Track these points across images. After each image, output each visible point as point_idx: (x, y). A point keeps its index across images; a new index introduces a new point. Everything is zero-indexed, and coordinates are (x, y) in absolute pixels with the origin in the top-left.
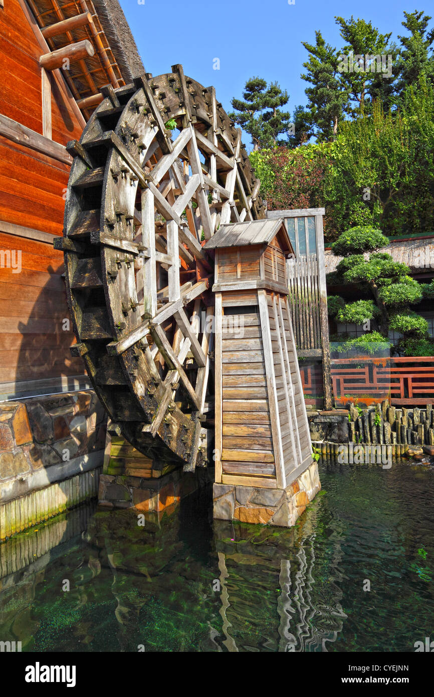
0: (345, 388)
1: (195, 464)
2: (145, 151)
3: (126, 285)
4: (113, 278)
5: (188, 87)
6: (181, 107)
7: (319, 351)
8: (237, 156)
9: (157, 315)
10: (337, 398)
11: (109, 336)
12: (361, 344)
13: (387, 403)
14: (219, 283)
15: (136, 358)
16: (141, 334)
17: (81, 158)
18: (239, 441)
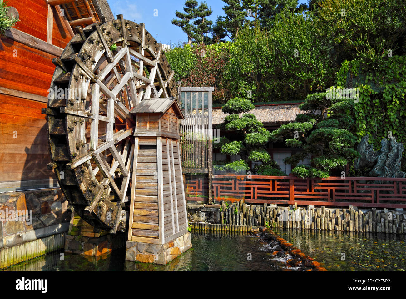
0: (221, 192)
1: (116, 229)
2: (96, 64)
3: (79, 134)
4: (72, 130)
5: (126, 25)
6: (121, 37)
7: (206, 170)
8: (158, 59)
9: (97, 149)
10: (215, 197)
11: (68, 160)
12: (233, 166)
13: (242, 202)
14: (138, 132)
15: (83, 172)
16: (86, 159)
17: (60, 66)
18: (142, 218)
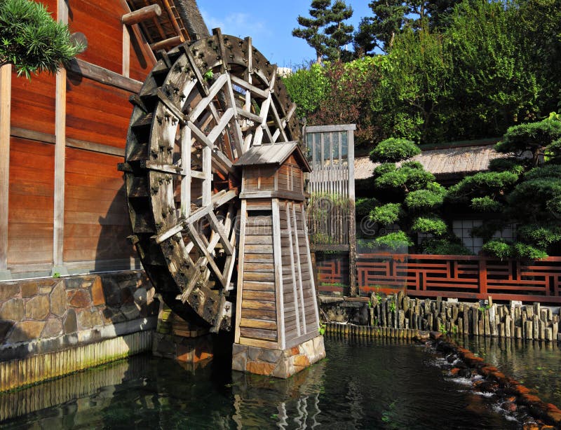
0: (369, 279)
1: (218, 327)
2: (185, 99)
3: (166, 196)
4: (156, 192)
5: (225, 43)
6: (219, 60)
7: (347, 246)
8: (271, 87)
9: (190, 216)
10: (360, 286)
11: (152, 231)
12: (387, 241)
13: (402, 294)
14: (246, 192)
15: (172, 247)
16: (176, 230)
17: (139, 106)
18: (253, 312)
